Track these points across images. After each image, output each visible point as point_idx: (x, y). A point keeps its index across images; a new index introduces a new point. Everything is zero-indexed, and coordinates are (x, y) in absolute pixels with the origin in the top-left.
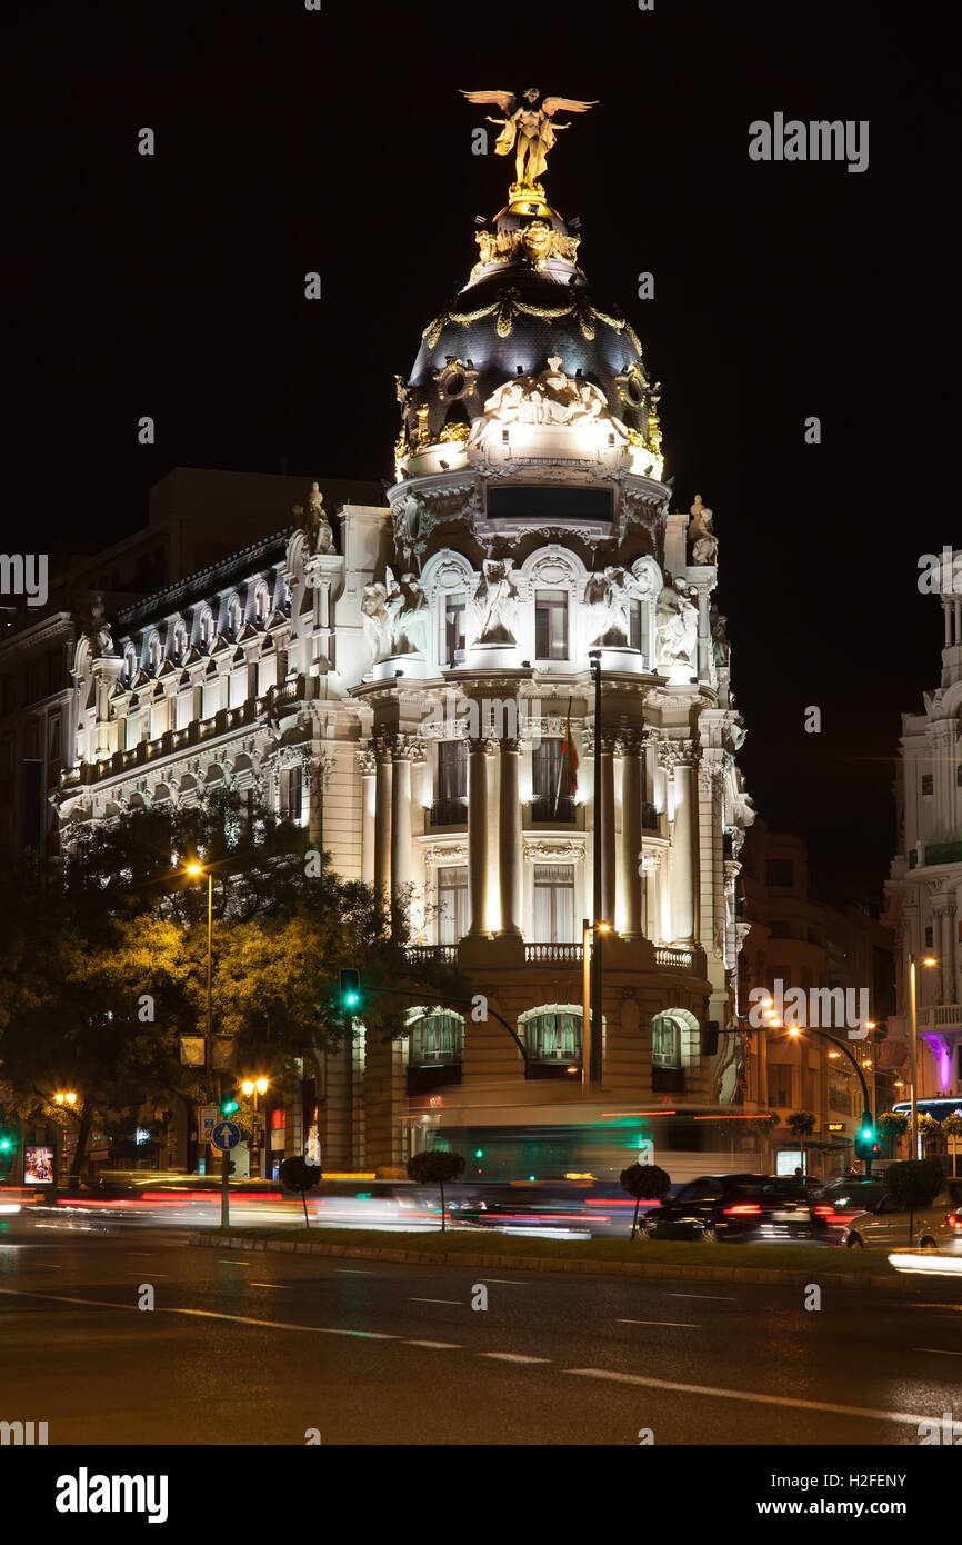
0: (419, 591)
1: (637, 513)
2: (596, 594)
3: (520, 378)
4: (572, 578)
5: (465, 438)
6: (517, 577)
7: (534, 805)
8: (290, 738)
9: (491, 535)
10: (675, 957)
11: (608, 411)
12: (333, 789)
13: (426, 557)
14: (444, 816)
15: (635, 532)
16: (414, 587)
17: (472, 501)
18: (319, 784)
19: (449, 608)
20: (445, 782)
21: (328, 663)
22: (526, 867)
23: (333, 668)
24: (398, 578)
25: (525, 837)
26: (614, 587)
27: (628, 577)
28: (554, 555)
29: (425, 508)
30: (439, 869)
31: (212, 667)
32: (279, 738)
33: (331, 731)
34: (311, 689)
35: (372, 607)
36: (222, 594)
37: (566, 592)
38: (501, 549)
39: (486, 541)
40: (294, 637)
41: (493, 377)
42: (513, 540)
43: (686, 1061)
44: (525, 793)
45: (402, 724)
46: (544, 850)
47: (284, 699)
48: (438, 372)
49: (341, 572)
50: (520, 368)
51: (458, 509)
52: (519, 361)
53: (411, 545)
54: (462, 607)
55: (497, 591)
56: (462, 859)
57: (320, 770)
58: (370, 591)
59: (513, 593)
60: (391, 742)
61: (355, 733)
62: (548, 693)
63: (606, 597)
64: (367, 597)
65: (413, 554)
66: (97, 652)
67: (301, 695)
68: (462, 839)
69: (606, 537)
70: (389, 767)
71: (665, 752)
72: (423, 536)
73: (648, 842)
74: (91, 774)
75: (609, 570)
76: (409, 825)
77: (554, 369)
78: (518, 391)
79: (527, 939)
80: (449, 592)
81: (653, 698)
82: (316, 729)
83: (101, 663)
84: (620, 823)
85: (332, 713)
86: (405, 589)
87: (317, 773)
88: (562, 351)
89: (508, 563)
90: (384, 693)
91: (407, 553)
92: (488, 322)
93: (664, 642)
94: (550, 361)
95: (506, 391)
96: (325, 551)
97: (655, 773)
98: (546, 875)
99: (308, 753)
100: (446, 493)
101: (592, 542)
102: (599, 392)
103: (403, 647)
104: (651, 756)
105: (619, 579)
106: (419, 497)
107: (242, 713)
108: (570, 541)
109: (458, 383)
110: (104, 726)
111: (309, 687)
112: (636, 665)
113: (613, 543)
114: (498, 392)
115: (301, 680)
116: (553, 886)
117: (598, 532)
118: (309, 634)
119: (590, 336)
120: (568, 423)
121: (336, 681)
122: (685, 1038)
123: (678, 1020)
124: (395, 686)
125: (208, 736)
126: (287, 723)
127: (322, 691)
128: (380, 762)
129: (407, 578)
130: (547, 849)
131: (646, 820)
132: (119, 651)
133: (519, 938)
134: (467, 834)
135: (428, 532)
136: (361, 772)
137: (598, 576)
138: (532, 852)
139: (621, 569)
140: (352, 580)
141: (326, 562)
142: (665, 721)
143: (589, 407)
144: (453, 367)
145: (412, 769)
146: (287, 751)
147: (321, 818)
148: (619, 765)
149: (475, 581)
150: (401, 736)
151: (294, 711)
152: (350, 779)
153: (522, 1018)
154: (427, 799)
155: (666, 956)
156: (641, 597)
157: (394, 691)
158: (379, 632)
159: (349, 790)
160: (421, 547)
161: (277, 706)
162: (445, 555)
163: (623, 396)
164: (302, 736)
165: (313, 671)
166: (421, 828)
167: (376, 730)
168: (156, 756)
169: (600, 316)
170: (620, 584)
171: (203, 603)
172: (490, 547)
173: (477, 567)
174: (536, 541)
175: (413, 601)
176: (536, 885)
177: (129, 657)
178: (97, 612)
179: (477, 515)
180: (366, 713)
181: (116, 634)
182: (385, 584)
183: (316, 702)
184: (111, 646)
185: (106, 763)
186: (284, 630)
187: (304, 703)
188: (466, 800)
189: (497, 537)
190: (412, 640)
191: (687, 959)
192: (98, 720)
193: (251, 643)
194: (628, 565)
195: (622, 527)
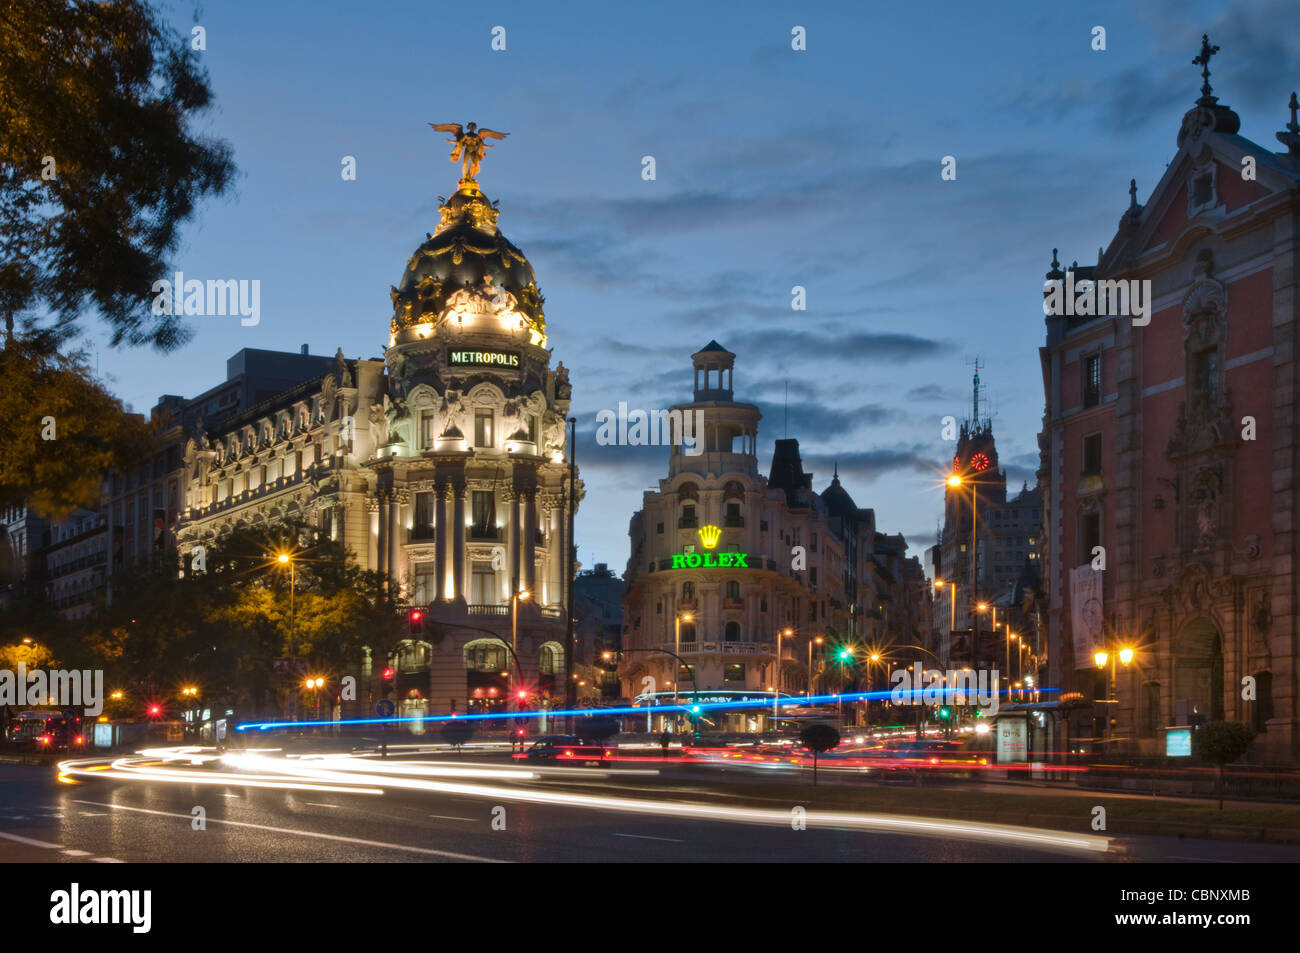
0: (405, 408)
1: (533, 366)
2: (511, 411)
3: (468, 287)
4: (497, 401)
5: (434, 321)
6: (466, 400)
7: (472, 528)
8: (325, 491)
9: (449, 376)
10: (552, 613)
11: (518, 308)
12: (351, 520)
13: (409, 389)
14: (420, 534)
15: (532, 377)
16: (402, 405)
17: (439, 357)
18: (343, 516)
19: (423, 418)
20: (421, 516)
21: (348, 448)
22: (468, 564)
23: (351, 452)
24: (392, 399)
25: (470, 546)
26: (521, 407)
27: (529, 402)
28: (486, 389)
29: (409, 361)
30: (416, 564)
31: (273, 454)
32: (318, 491)
33: (350, 487)
34: (338, 463)
35: (375, 417)
36: (278, 413)
37: (492, 410)
38: (456, 384)
39: (447, 380)
40: (326, 435)
41: (451, 287)
42: (462, 379)
43: (556, 670)
44: (469, 521)
45: (395, 482)
46: (478, 553)
47: (322, 469)
48: (418, 284)
49: (356, 398)
50: (467, 282)
51: (429, 361)
52: (466, 278)
53: (399, 382)
54: (432, 417)
55: (453, 408)
56: (431, 558)
57: (343, 509)
58: (374, 408)
59: (462, 409)
60: (389, 492)
61: (364, 488)
62: (481, 466)
63: (517, 413)
64: (372, 412)
65: (401, 387)
66: (199, 447)
67: (332, 465)
68: (431, 547)
69: (516, 379)
70: (387, 506)
71: (547, 501)
72: (408, 377)
73: (538, 550)
74: (196, 515)
75: (519, 398)
76: (397, 540)
77: (488, 283)
78: (466, 295)
79: (469, 603)
80: (423, 408)
81: (542, 471)
82: (341, 486)
83: (202, 454)
84: (523, 539)
85: (350, 477)
86: (397, 407)
87: (342, 512)
88: (492, 273)
89: (460, 393)
90: (385, 464)
91: (398, 386)
92: (448, 257)
93: (547, 439)
94: (485, 278)
95: (460, 295)
96: (346, 386)
97: (542, 512)
98: (480, 567)
99: (336, 499)
100: (422, 352)
101: (508, 381)
102: (513, 297)
103: (395, 439)
104: (538, 502)
105: (524, 402)
106: (405, 354)
107: (293, 478)
108: (496, 381)
109: (430, 290)
110: (204, 489)
111: (337, 462)
112: (535, 451)
113: (520, 382)
114: (454, 295)
115: (332, 458)
116: (483, 574)
117: (511, 376)
118: (336, 433)
119: (507, 266)
120: (496, 313)
121: (354, 458)
122: (556, 657)
123: (552, 647)
124: (392, 460)
125: (271, 491)
126: (323, 483)
127: (345, 465)
128: (381, 503)
129: (398, 401)
130: (481, 553)
131: (536, 538)
132: (213, 447)
133: (464, 602)
134: (434, 544)
135: (412, 373)
136: (367, 510)
137: (512, 401)
138: (472, 555)
139: (525, 397)
140: (362, 403)
141: (347, 392)
142: (547, 483)
143: (508, 305)
144: (427, 281)
145: (402, 509)
146: (323, 498)
147: (343, 536)
148: (522, 506)
149: (440, 403)
150: (395, 489)
151: (328, 475)
152: (360, 514)
153: (466, 646)
154: (410, 525)
155: (546, 612)
156: (534, 414)
157: (391, 464)
158: (379, 432)
159: (360, 521)
160: (407, 383)
161: (316, 474)
162: (421, 387)
163: (526, 301)
164: (332, 489)
165: (339, 454)
166: (406, 541)
167: (379, 486)
168: (238, 503)
169: (513, 254)
170: (525, 405)
171: (266, 419)
172: (449, 383)
173: (441, 393)
174: (476, 380)
175: (401, 413)
176: (474, 573)
177: (219, 450)
178: (199, 426)
179: (441, 364)
180: (371, 477)
181: (211, 438)
182: (382, 404)
183: (341, 470)
184: (208, 444)
185: (206, 509)
186: (319, 431)
187: (334, 471)
188: (434, 524)
189: (453, 378)
190: (401, 435)
191: (558, 614)
192: (201, 485)
193: (298, 440)
194: (529, 394)
195: (525, 374)
